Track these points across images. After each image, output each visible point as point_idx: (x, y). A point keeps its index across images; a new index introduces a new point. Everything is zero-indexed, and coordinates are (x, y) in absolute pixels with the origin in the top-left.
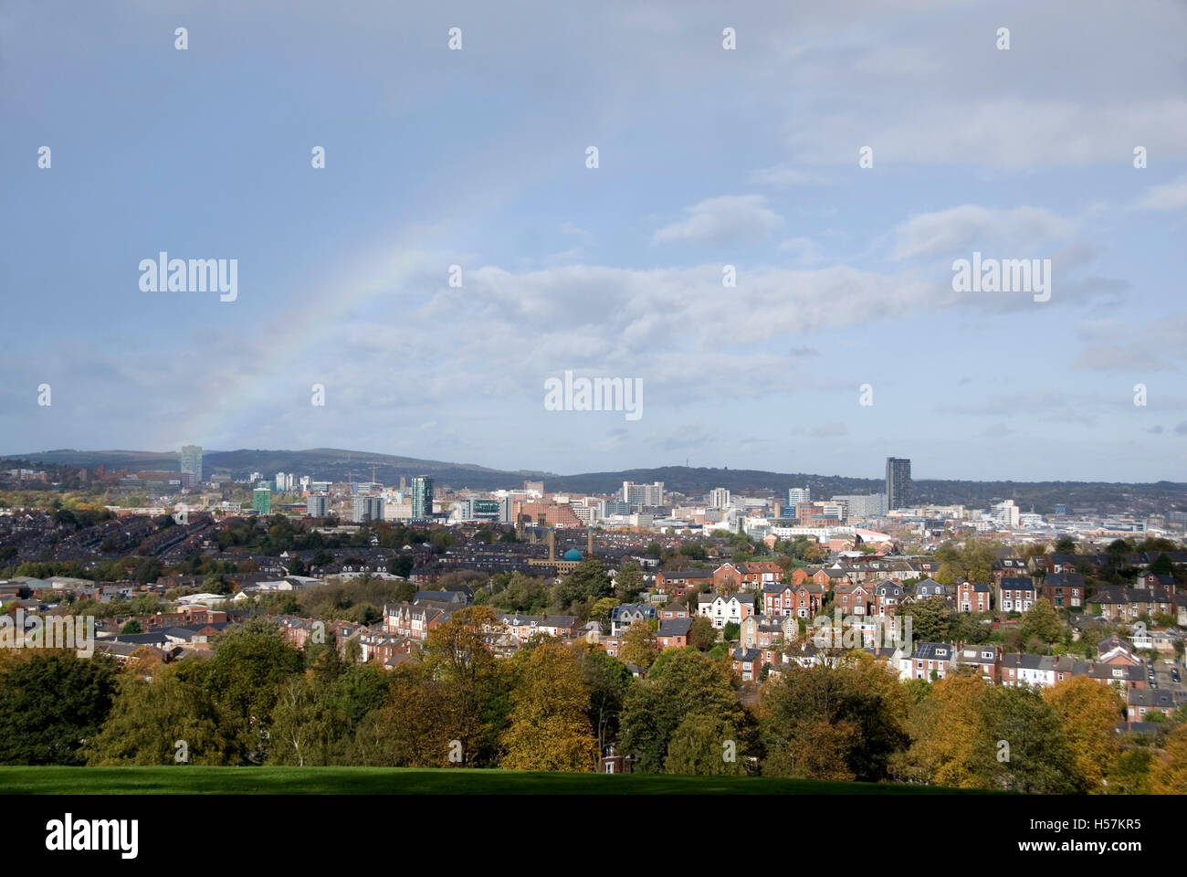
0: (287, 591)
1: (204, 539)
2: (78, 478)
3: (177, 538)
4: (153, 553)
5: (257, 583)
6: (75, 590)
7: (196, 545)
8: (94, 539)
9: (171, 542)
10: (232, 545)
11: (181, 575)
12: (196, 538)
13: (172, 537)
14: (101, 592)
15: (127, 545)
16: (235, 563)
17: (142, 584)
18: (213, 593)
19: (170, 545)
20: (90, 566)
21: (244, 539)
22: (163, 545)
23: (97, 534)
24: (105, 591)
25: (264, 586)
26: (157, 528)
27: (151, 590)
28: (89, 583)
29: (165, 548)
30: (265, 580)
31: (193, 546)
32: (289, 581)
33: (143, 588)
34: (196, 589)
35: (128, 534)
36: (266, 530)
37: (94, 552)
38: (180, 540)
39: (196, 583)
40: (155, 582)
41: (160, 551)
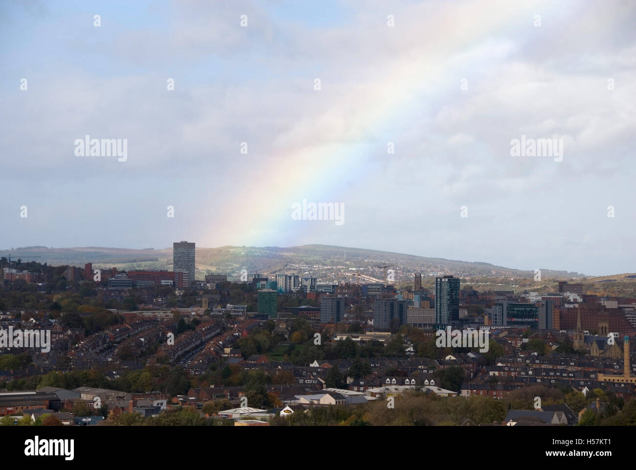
0: (330, 405)
1: (224, 346)
2: (64, 278)
3: (193, 345)
4: (171, 361)
5: (296, 396)
6: (107, 403)
7: (217, 353)
8: (105, 346)
9: (187, 349)
10: (256, 354)
11: (212, 386)
12: (216, 344)
13: (188, 344)
14: (135, 404)
15: (142, 352)
16: (266, 373)
17: (173, 396)
19: (188, 352)
20: (112, 375)
21: (267, 346)
22: (180, 353)
23: (108, 340)
24: (139, 403)
25: (303, 400)
27: (184, 402)
28: (121, 394)
29: (183, 355)
30: (304, 393)
31: (214, 353)
32: (333, 395)
33: (174, 400)
34: (233, 402)
35: (142, 340)
36: (286, 336)
37: (110, 360)
38: (197, 347)
39: (231, 395)
40: (186, 394)
41: (179, 359)
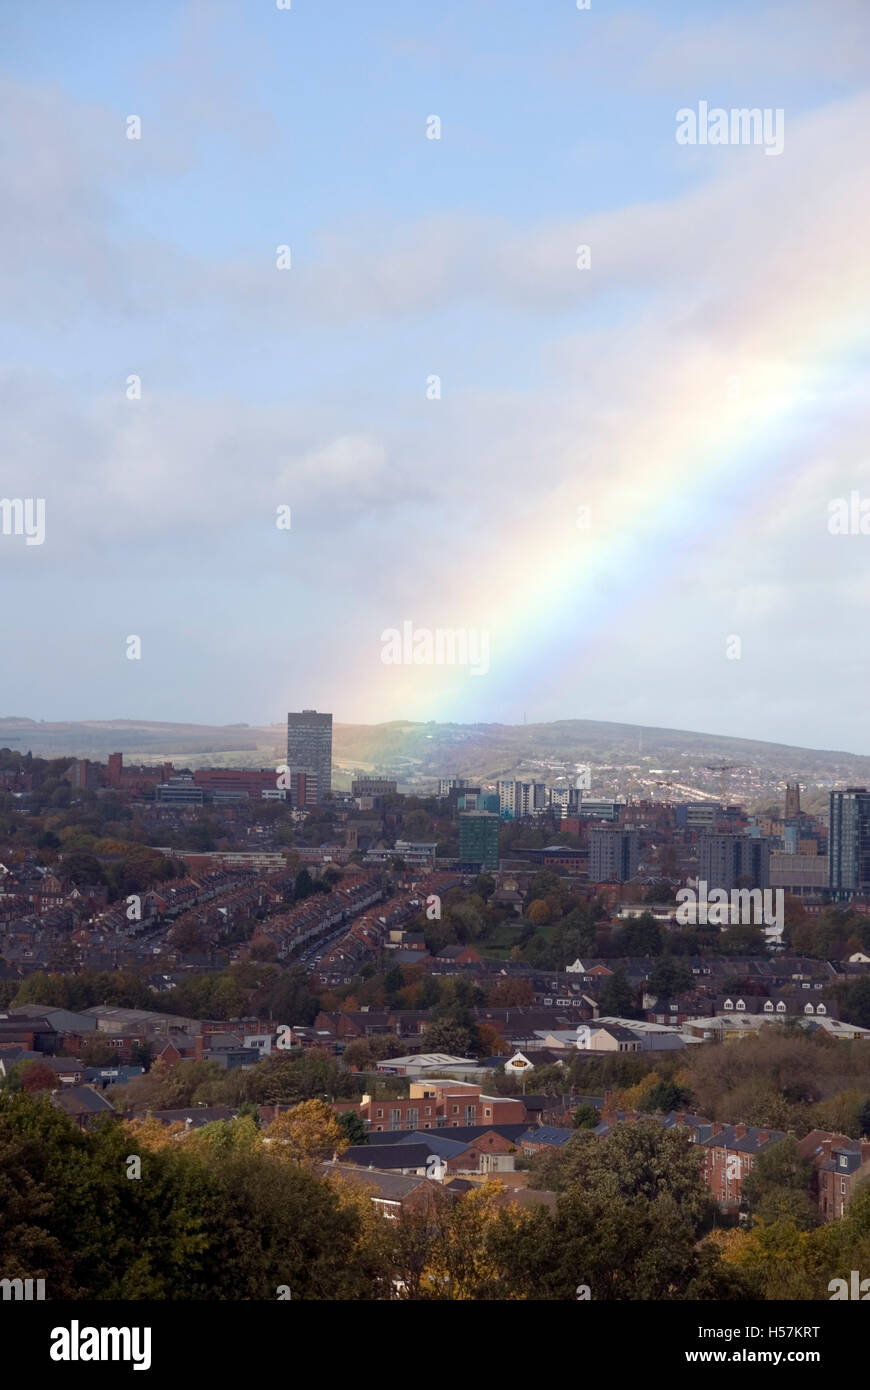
0: (609, 1052)
1: (390, 926)
2: (66, 783)
3: (326, 924)
4: (281, 955)
5: (537, 1033)
6: (150, 1039)
7: (376, 941)
8: (148, 922)
9: (315, 931)
10: (455, 943)
11: (365, 1009)
12: (374, 923)
13: (317, 921)
14: (206, 1043)
15: (222, 937)
16: (476, 984)
18: (452, 1052)
19: (314, 938)
20: (160, 983)
21: (478, 929)
22: (300, 939)
23: (153, 911)
24: (217, 1042)
25: (551, 1040)
26: (278, 899)
28: (179, 1021)
29: (306, 944)
30: (554, 1026)
31: (368, 941)
32: (613, 1030)
34: (407, 1042)
35: (223, 911)
36: (518, 908)
37: (157, 951)
38: (334, 927)
39: (404, 1028)
40: (311, 1022)
41: (296, 952)
